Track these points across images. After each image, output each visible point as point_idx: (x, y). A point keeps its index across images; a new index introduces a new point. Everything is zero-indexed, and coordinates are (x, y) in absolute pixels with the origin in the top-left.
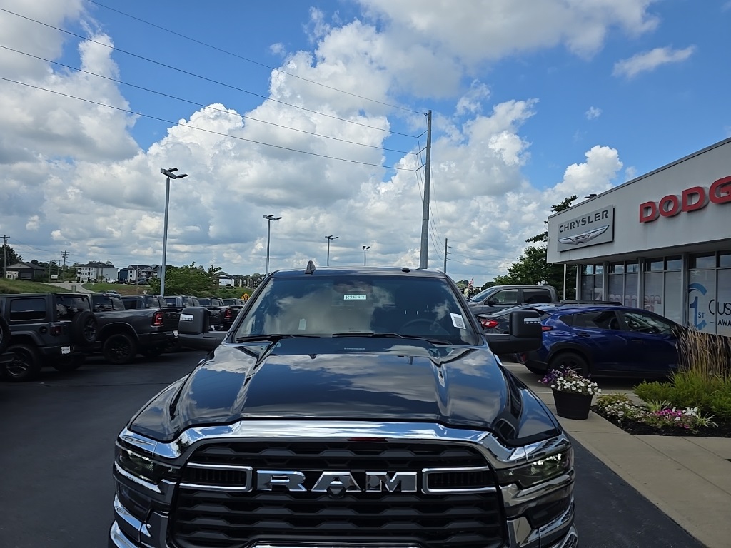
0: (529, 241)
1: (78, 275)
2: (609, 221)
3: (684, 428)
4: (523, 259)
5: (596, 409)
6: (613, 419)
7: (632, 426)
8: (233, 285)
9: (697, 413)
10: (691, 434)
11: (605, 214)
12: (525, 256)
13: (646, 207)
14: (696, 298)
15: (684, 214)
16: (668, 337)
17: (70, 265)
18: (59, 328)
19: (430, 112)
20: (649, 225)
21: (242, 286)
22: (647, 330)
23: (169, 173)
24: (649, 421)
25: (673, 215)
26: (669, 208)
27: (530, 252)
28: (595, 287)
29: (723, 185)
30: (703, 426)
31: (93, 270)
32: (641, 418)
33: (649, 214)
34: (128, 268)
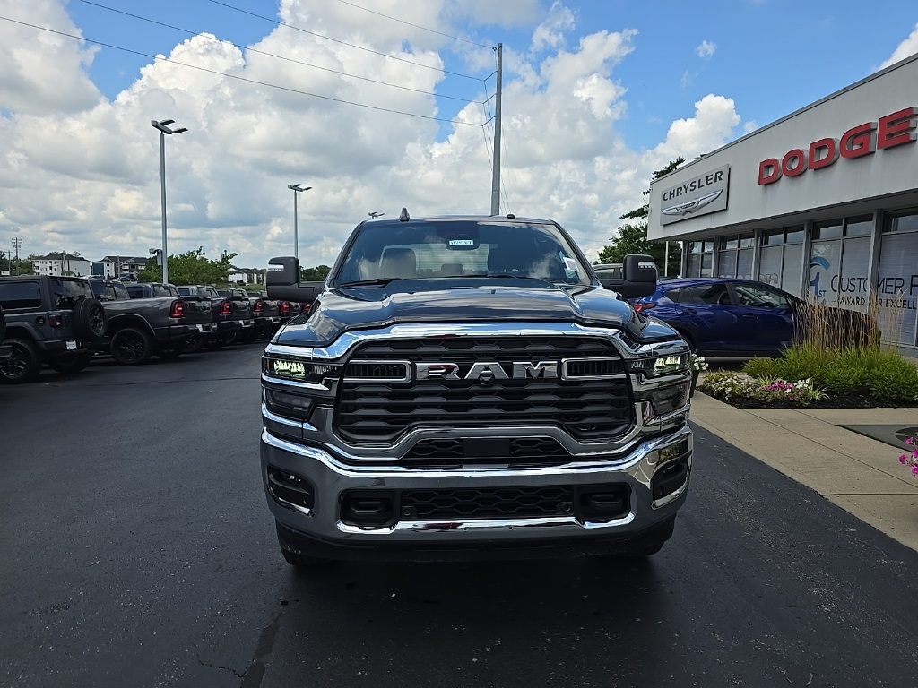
0: (624, 217)
1: (37, 271)
2: (722, 184)
3: (794, 401)
4: (616, 241)
5: (702, 389)
6: (720, 396)
7: (741, 400)
8: (245, 281)
9: (809, 385)
10: (801, 406)
11: (718, 177)
12: (619, 237)
13: (767, 165)
14: (818, 274)
15: (810, 173)
16: (783, 312)
17: (23, 257)
18: (59, 318)
19: (501, 46)
20: (770, 188)
21: (258, 282)
22: (761, 305)
23: (162, 127)
24: (758, 395)
25: (797, 174)
26: (794, 166)
27: (624, 232)
28: (702, 267)
29: (856, 136)
30: (814, 399)
31: (56, 264)
32: (749, 393)
33: (770, 174)
34: (103, 261)
